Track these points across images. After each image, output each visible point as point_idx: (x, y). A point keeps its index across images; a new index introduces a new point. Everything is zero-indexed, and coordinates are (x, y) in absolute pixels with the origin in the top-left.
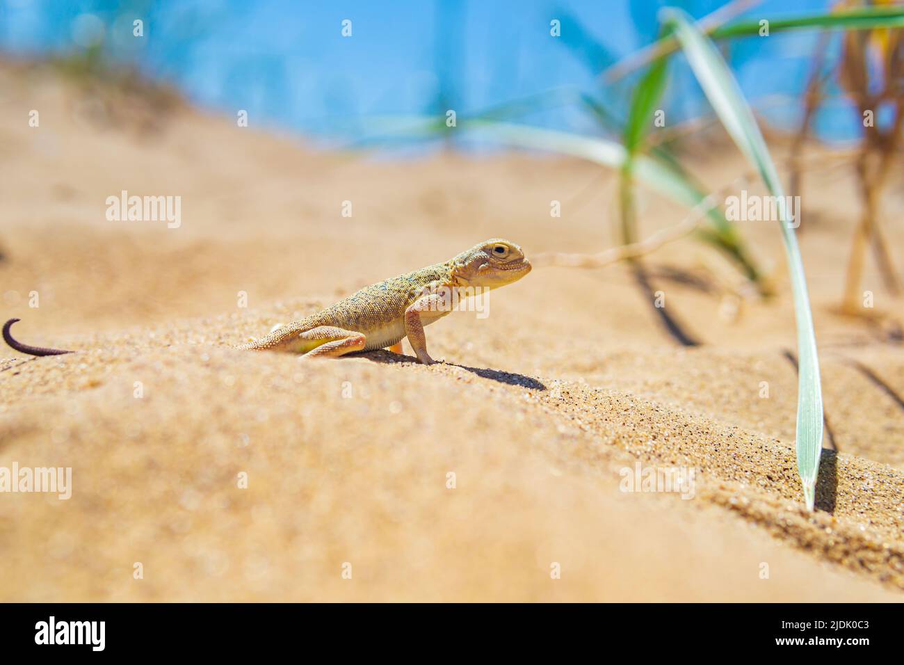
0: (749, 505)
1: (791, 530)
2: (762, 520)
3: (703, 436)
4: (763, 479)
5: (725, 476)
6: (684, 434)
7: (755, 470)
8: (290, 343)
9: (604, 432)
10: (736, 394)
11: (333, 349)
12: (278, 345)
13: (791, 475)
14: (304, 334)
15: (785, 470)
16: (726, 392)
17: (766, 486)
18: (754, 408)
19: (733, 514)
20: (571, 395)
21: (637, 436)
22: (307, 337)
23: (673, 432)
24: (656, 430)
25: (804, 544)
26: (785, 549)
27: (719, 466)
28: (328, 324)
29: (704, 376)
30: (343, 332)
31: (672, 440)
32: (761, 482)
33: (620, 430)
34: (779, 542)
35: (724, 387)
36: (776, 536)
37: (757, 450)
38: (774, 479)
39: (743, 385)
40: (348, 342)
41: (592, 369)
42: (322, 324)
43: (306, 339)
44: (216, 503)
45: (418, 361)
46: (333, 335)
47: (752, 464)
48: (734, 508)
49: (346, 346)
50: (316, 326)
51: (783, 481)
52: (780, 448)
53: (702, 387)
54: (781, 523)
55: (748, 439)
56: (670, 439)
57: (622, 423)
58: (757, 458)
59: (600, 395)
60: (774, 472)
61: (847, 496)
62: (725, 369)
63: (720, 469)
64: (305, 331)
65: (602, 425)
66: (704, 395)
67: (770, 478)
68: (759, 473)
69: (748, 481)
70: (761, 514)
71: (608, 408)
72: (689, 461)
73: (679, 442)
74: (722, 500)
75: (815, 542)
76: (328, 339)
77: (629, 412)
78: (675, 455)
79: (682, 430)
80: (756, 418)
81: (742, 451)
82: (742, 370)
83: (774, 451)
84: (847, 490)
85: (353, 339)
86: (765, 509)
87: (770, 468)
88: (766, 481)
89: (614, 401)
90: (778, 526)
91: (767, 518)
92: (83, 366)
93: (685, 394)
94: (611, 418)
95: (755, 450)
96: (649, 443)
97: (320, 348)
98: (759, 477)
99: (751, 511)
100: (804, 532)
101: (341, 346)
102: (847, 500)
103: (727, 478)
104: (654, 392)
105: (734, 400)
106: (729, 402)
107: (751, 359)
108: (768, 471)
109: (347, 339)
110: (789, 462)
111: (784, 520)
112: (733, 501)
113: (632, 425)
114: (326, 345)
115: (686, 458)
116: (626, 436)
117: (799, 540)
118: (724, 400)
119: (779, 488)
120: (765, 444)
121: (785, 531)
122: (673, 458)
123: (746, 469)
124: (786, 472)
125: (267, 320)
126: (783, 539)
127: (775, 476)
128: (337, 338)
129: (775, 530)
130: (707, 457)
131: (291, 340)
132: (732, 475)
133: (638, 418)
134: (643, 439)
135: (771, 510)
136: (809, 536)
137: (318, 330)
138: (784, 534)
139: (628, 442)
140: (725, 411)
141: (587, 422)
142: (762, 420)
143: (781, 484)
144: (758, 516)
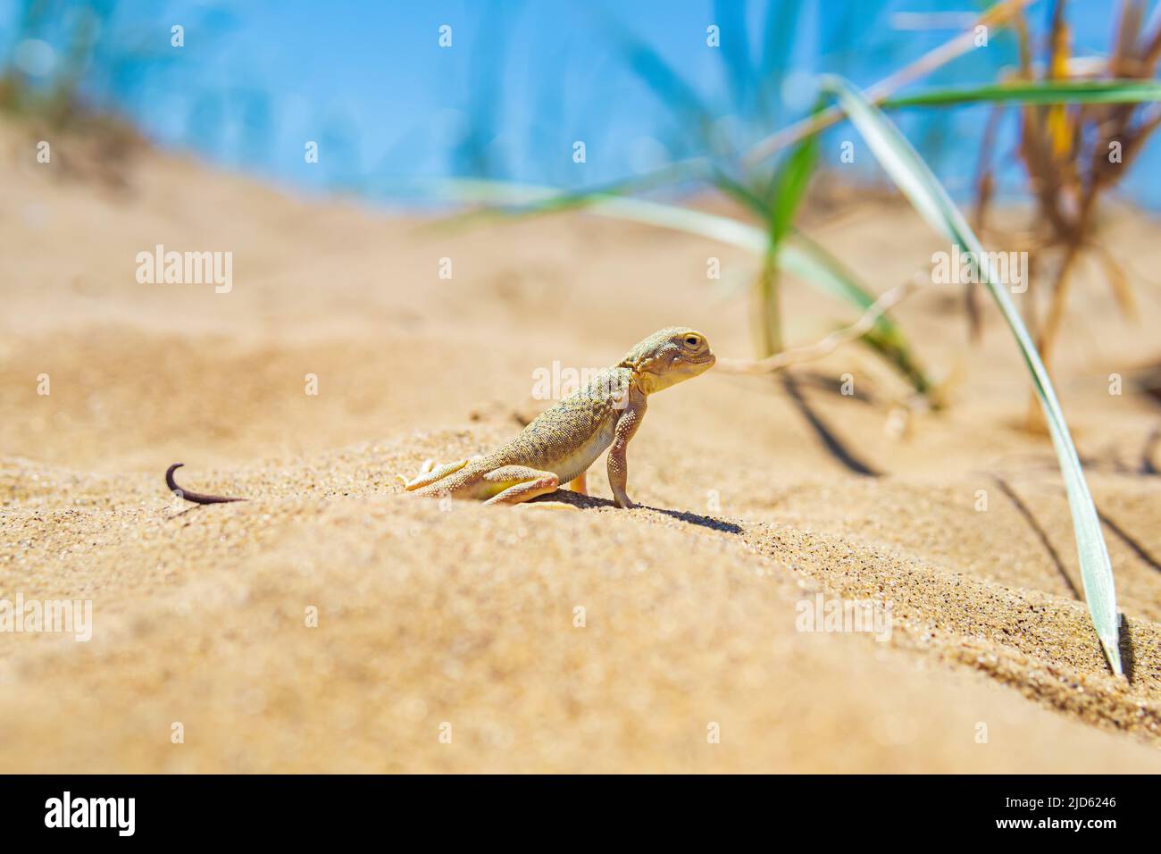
0: (999, 663)
1: (1043, 691)
2: (1013, 680)
3: (930, 586)
4: (999, 633)
5: (960, 631)
6: (910, 584)
7: (990, 623)
8: (474, 487)
9: (830, 583)
10: (942, 532)
11: (523, 492)
12: (460, 487)
13: (1027, 627)
14: (489, 476)
15: (1020, 622)
16: (932, 530)
17: (1003, 640)
18: (963, 549)
19: (983, 673)
20: (783, 541)
21: (863, 587)
22: (493, 479)
23: (899, 581)
24: (881, 579)
25: (1058, 703)
26: (1041, 712)
27: (952, 619)
28: (513, 461)
29: (903, 511)
30: (532, 472)
31: (899, 591)
32: (997, 636)
33: (845, 580)
34: (1031, 704)
35: (928, 524)
36: (1029, 697)
37: (988, 600)
38: (1010, 632)
39: (947, 521)
40: (540, 483)
41: (773, 505)
42: (507, 463)
43: (492, 481)
44: (479, 673)
45: (617, 505)
46: (521, 476)
47: (986, 617)
48: (983, 667)
49: (537, 489)
50: (502, 465)
51: (1020, 634)
52: (1011, 597)
53: (905, 526)
54: (1035, 684)
55: (976, 587)
56: (897, 590)
57: (844, 573)
58: (989, 609)
59: (813, 541)
60: (1009, 625)
61: (1088, 650)
62: (925, 504)
63: (953, 623)
64: (489, 471)
65: (826, 576)
66: (909, 536)
67: (1006, 632)
68: (994, 627)
69: (984, 636)
70: (1012, 673)
71: (826, 555)
72: (922, 615)
73: (905, 591)
74: (968, 659)
75: (1069, 703)
76: (516, 480)
77: (849, 559)
78: (907, 608)
79: (907, 580)
80: (966, 560)
81: (973, 601)
82: (944, 504)
83: (1006, 601)
84: (1086, 643)
85: (544, 480)
86: (1015, 668)
87: (1005, 621)
88: (1003, 636)
89: (830, 547)
90: (1031, 686)
91: (1018, 678)
92: (266, 517)
93: (891, 535)
94: (832, 567)
95: (985, 600)
96: (877, 595)
97: (507, 491)
98: (994, 631)
99: (1000, 670)
100: (1057, 692)
101: (532, 488)
102: (1088, 654)
103: (963, 633)
104: (858, 533)
105: (941, 539)
106: (936, 543)
107: (948, 491)
108: (1003, 624)
109: (537, 480)
110: (1023, 613)
111: (1034, 679)
112: (981, 660)
113: (856, 575)
114: (514, 487)
115: (918, 611)
116: (852, 588)
117: (1053, 701)
118: (931, 539)
119: (1017, 642)
120: (994, 593)
121: (1038, 691)
122: (905, 612)
123: (981, 622)
124: (1021, 624)
125: (419, 455)
126: (1037, 700)
127: (1009, 628)
128: (526, 479)
129: (1028, 691)
130: (938, 608)
131: (474, 482)
132: (967, 629)
133: (861, 566)
134: (870, 591)
135: (1020, 668)
136: (1062, 696)
137: (504, 470)
138: (1037, 695)
139: (856, 594)
140: (935, 553)
141: (810, 573)
142: (972, 562)
143: (1018, 638)
144: (1009, 676)
